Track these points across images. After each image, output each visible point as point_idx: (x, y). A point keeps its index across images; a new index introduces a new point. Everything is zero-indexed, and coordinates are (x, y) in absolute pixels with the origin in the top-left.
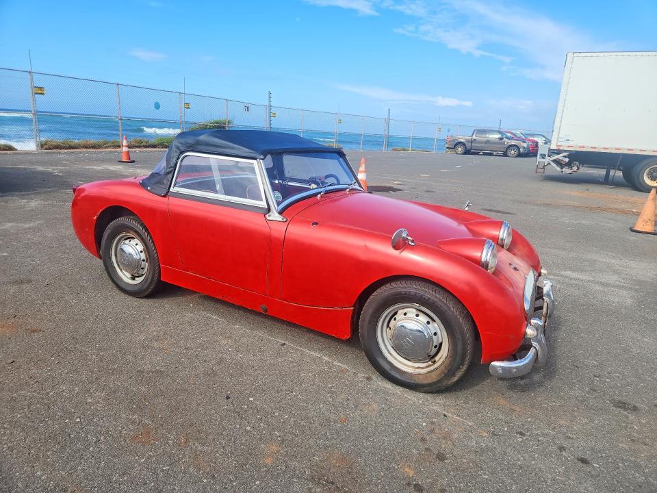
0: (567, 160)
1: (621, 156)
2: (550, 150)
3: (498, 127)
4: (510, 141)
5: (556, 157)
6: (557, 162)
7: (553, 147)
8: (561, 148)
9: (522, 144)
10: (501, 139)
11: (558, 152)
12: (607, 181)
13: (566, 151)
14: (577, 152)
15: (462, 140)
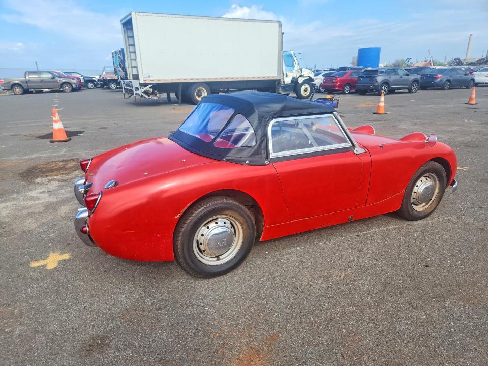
0: (152, 90)
1: (181, 84)
2: (140, 84)
3: (36, 67)
4: (61, 79)
5: (145, 89)
6: (146, 92)
7: (142, 82)
8: (147, 82)
9: (72, 80)
10: (54, 78)
11: (145, 85)
12: (169, 102)
13: (150, 84)
14: (157, 84)
15: (17, 82)
